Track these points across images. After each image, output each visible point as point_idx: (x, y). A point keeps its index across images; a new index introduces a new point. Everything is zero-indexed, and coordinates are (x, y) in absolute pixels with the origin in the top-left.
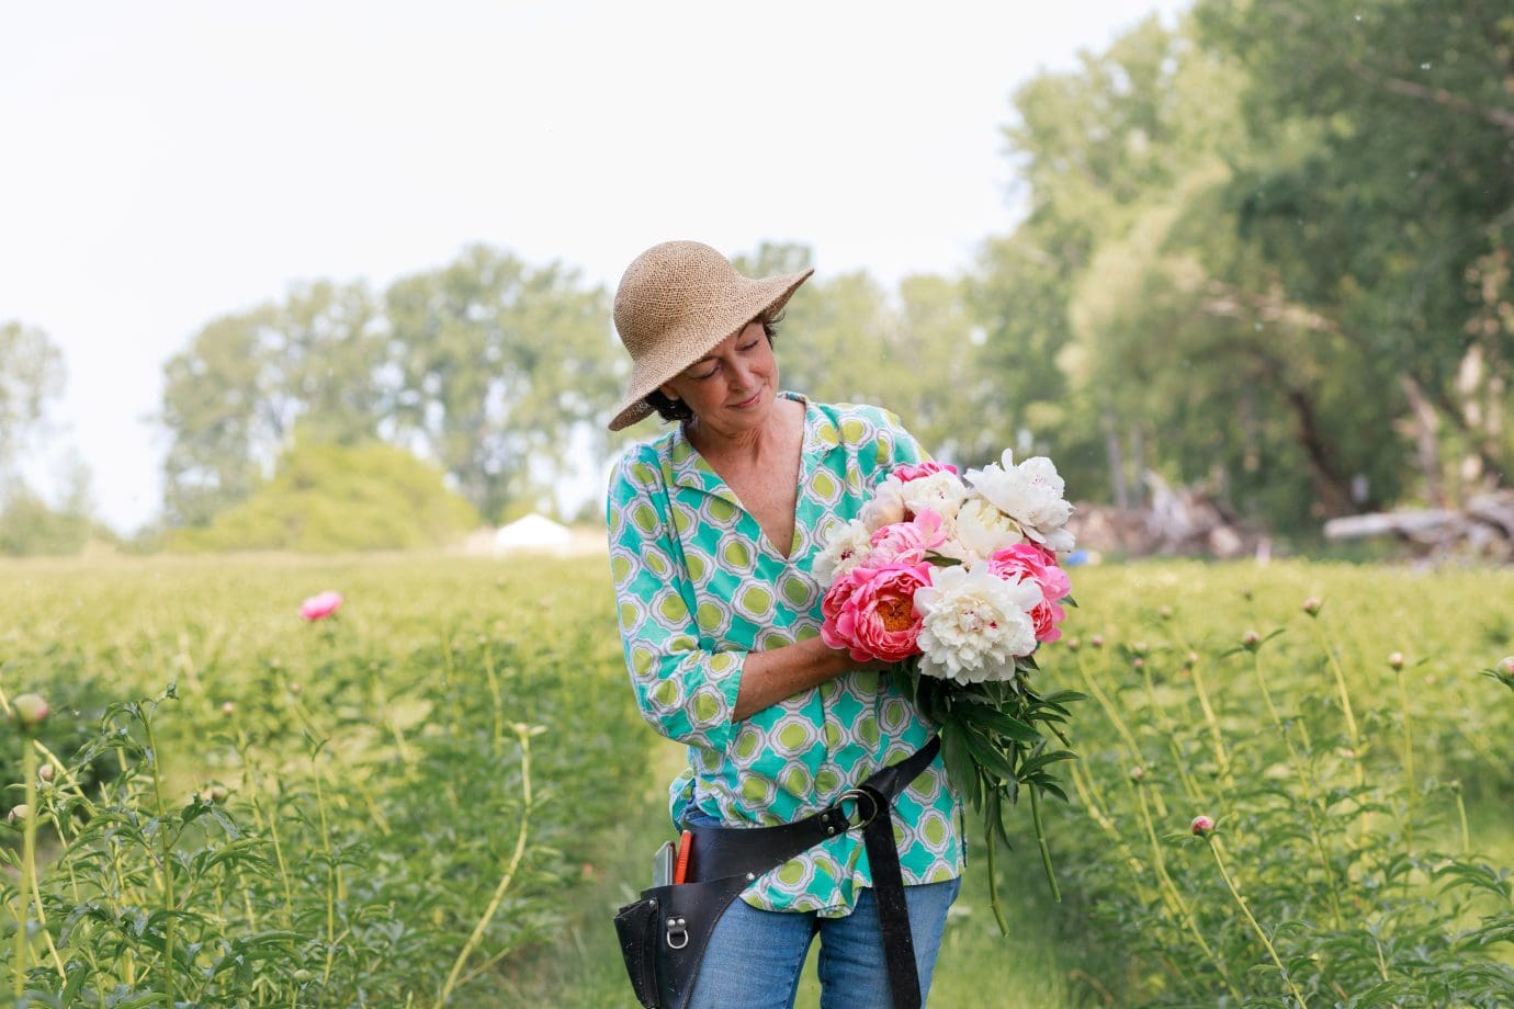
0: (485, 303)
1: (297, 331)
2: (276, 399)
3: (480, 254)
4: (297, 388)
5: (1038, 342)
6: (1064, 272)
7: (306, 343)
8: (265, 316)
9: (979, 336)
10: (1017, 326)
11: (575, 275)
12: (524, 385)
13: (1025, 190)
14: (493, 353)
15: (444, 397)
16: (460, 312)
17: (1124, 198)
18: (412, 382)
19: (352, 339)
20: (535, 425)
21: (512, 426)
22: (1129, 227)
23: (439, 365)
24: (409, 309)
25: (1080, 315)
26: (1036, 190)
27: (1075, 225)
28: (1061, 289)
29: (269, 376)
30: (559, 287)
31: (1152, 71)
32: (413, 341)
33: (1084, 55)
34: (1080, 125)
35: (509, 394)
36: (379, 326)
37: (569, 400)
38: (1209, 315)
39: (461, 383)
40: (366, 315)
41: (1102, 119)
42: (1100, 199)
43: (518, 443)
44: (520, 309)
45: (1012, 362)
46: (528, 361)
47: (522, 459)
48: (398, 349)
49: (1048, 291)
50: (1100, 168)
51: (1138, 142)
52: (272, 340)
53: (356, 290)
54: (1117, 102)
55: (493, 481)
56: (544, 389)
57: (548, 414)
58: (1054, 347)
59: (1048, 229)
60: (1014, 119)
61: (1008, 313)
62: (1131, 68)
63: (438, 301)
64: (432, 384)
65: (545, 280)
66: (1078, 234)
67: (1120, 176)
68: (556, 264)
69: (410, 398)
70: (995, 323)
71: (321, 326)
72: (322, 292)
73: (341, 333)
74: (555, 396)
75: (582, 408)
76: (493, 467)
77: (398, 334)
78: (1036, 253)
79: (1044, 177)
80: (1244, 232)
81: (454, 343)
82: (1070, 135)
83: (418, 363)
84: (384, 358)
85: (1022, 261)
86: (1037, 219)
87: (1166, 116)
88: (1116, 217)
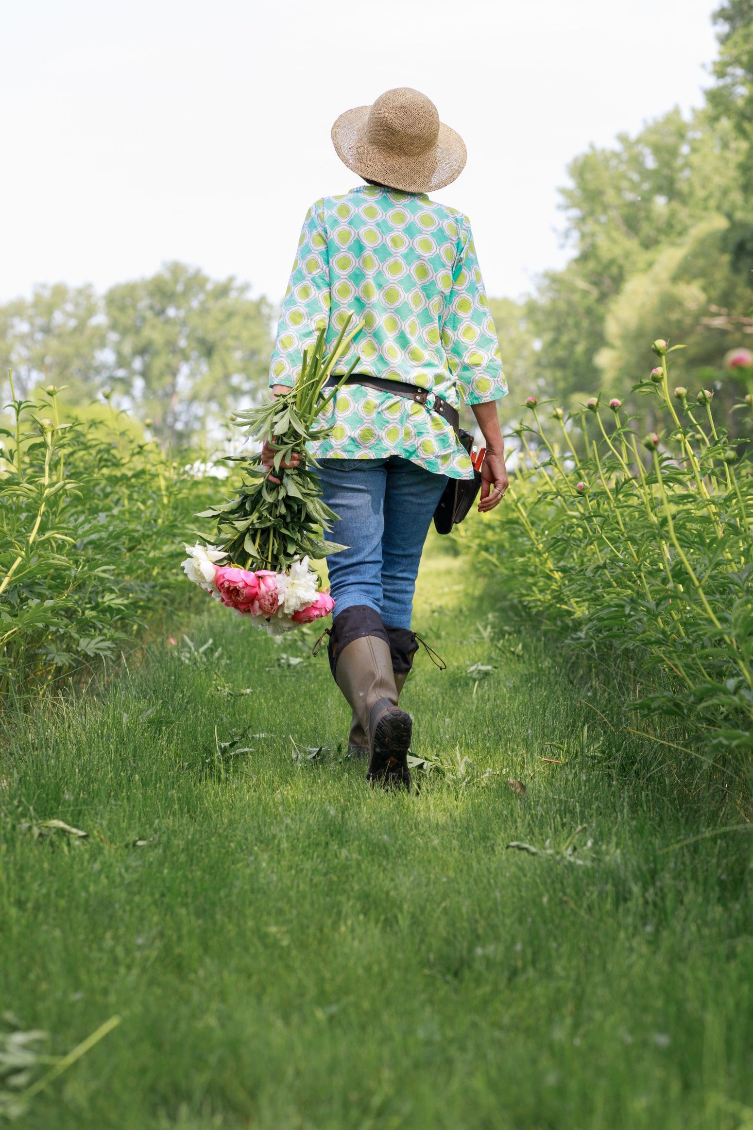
0: (178, 308)
1: (40, 321)
2: (23, 371)
3: (176, 269)
4: (38, 363)
5: (580, 348)
6: (603, 298)
7: (47, 330)
8: (17, 309)
9: (537, 345)
10: (565, 339)
11: (245, 288)
12: (204, 368)
13: (575, 235)
14: (182, 343)
15: (145, 374)
16: (161, 312)
17: (648, 244)
18: (122, 362)
19: (80, 329)
20: (210, 398)
21: (194, 398)
22: (650, 265)
23: (143, 351)
24: (122, 309)
25: (612, 328)
26: (583, 236)
27: (612, 262)
28: (601, 309)
29: (19, 353)
30: (233, 295)
31: (673, 152)
32: (125, 332)
33: (623, 138)
34: (619, 190)
35: (193, 374)
36: (100, 319)
37: (236, 380)
38: (708, 328)
39: (158, 364)
40: (91, 312)
41: (635, 187)
42: (632, 244)
43: (198, 409)
44: (204, 311)
45: (560, 364)
46: (208, 350)
47: (201, 420)
48: (113, 337)
49: (589, 312)
50: (631, 224)
51: (660, 202)
52: (23, 327)
53: (85, 292)
54: (646, 174)
55: (181, 436)
56: (219, 372)
57: (222, 389)
58: (591, 352)
59: (591, 265)
60: (570, 184)
61: (559, 330)
62: (657, 150)
63: (144, 303)
64: (137, 364)
65: (223, 291)
66: (614, 270)
67: (646, 229)
68: (231, 279)
69: (121, 373)
70: (548, 336)
71: (58, 317)
72: (60, 292)
73: (72, 323)
74: (227, 377)
75: (246, 386)
76: (179, 426)
77: (114, 326)
78: (581, 284)
79: (590, 226)
80: (735, 267)
81: (154, 334)
82: (610, 196)
83: (127, 348)
84: (103, 345)
85: (573, 290)
86: (584, 257)
87: (682, 186)
88: (642, 257)
